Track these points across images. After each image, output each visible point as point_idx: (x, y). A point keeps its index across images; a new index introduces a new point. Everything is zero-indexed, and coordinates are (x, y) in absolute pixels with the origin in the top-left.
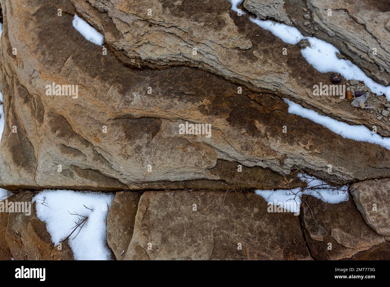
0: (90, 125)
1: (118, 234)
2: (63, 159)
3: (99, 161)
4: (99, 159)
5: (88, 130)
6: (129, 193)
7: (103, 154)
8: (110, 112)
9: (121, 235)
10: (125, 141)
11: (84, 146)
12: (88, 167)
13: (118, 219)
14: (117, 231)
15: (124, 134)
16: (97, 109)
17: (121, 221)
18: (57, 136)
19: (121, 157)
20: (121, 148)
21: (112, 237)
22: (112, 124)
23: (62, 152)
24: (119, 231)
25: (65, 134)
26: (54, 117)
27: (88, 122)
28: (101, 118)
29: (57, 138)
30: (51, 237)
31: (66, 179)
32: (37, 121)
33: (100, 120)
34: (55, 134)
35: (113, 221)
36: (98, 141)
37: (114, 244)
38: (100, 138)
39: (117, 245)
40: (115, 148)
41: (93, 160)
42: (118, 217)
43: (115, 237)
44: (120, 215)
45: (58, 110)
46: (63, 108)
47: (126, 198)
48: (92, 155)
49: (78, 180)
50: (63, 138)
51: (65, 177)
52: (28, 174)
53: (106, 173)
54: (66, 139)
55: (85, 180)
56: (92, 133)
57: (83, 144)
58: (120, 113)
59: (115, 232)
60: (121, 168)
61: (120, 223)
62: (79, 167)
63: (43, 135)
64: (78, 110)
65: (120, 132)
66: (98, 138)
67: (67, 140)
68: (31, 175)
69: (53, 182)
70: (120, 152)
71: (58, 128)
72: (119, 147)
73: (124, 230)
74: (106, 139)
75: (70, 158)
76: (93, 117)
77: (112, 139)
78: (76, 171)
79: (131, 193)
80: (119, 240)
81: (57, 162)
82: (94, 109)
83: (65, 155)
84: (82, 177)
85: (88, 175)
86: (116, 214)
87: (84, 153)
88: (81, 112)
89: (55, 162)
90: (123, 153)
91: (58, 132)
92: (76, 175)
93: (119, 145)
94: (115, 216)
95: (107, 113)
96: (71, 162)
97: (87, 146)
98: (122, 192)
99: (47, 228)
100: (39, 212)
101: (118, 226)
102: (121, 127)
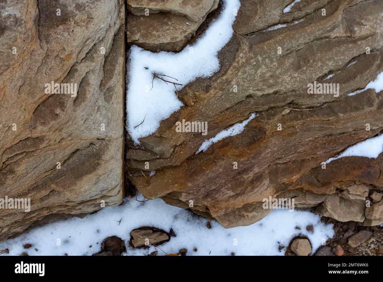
0: (48, 70)
1: (172, 31)
2: (93, 100)
3: (94, 55)
4: (92, 56)
5: (55, 71)
6: (128, 26)
7: (86, 50)
8: (30, 44)
9: (172, 28)
10: (70, 25)
11: (76, 75)
12: (102, 69)
13: (157, 32)
14: (168, 32)
15: (61, 27)
16: (25, 63)
17: (158, 29)
18: (64, 111)
19: (89, 25)
20: (79, 27)
21: (175, 36)
22: (47, 43)
23: (84, 101)
24: (168, 30)
25: (60, 103)
26: (36, 121)
27: (44, 73)
28: (39, 56)
29: (66, 110)
30: (175, 112)
31: (116, 96)
32: (41, 146)
33: (41, 58)
34: (60, 115)
35: (159, 36)
36: (70, 55)
37: (181, 34)
38: (67, 53)
39: (181, 30)
40: (79, 34)
41: (93, 62)
42: (155, 32)
43: (174, 33)
44: (152, 31)
45: (27, 116)
46: (24, 111)
47: (134, 28)
48: (88, 63)
49: (116, 81)
50: (66, 102)
51: (113, 98)
52: (110, 148)
53: (108, 46)
54: (67, 99)
55: (116, 72)
56: (58, 66)
57: (74, 76)
58: (33, 31)
59: (170, 34)
60: (102, 26)
61: (161, 30)
62: (102, 80)
63: (60, 133)
64: (26, 88)
65: (58, 31)
66: (66, 56)
67: (68, 97)
68: (111, 145)
69: (119, 113)
70: (84, 28)
71: (52, 112)
72: (78, 30)
73: (168, 25)
74: (68, 46)
75: (91, 90)
76: (36, 69)
77: (66, 40)
78: (107, 83)
79: (128, 24)
80: (176, 30)
81: (97, 108)
82: (25, 68)
83: (88, 96)
84: (113, 75)
85: (110, 69)
86: (151, 35)
87: (84, 75)
88: (30, 84)
89: (96, 111)
90: (84, 24)
91: (58, 111)
92: (111, 83)
93: (75, 30)
94: (154, 35)
95: (32, 49)
96: (97, 89)
97: (76, 70)
98: (128, 33)
99: (166, 117)
100: (150, 131)
101: (164, 32)
102: (51, 32)
